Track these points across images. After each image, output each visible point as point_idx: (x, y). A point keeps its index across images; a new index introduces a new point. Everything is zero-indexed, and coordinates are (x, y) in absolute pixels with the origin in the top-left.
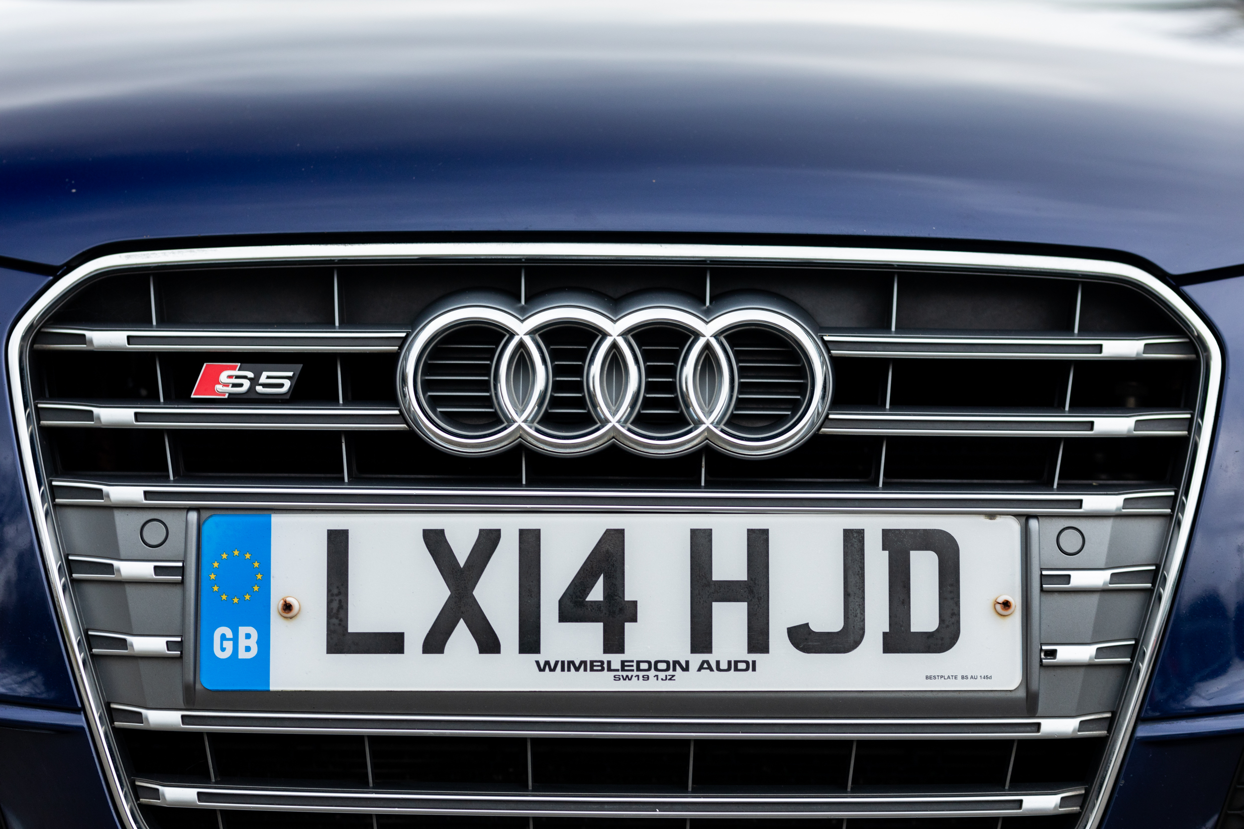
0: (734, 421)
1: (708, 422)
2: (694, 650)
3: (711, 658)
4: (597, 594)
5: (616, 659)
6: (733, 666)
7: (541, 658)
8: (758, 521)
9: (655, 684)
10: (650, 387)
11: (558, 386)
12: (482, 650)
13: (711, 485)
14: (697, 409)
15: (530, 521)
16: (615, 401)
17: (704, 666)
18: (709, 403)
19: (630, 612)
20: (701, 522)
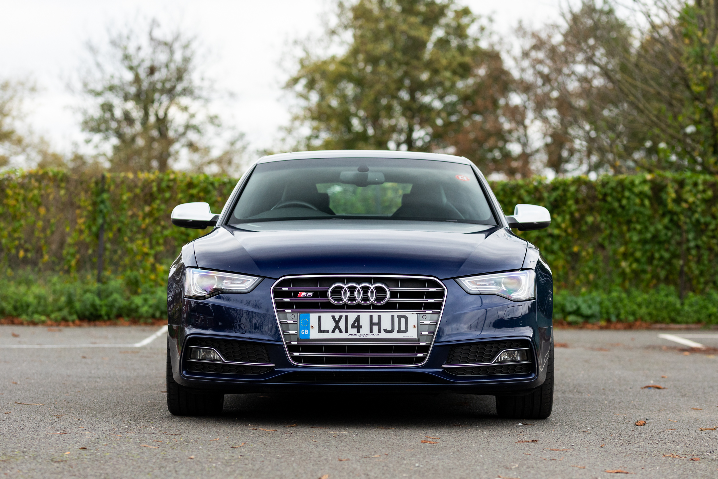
0: (376, 300)
1: (372, 300)
2: (370, 332)
3: (373, 333)
4: (356, 324)
5: (359, 334)
6: (376, 335)
7: (348, 334)
8: (379, 314)
9: (365, 337)
10: (364, 295)
11: (351, 295)
12: (340, 332)
13: (373, 309)
14: (371, 299)
15: (347, 314)
16: (359, 297)
17: (372, 335)
18: (372, 298)
19: (361, 327)
20: (371, 314)
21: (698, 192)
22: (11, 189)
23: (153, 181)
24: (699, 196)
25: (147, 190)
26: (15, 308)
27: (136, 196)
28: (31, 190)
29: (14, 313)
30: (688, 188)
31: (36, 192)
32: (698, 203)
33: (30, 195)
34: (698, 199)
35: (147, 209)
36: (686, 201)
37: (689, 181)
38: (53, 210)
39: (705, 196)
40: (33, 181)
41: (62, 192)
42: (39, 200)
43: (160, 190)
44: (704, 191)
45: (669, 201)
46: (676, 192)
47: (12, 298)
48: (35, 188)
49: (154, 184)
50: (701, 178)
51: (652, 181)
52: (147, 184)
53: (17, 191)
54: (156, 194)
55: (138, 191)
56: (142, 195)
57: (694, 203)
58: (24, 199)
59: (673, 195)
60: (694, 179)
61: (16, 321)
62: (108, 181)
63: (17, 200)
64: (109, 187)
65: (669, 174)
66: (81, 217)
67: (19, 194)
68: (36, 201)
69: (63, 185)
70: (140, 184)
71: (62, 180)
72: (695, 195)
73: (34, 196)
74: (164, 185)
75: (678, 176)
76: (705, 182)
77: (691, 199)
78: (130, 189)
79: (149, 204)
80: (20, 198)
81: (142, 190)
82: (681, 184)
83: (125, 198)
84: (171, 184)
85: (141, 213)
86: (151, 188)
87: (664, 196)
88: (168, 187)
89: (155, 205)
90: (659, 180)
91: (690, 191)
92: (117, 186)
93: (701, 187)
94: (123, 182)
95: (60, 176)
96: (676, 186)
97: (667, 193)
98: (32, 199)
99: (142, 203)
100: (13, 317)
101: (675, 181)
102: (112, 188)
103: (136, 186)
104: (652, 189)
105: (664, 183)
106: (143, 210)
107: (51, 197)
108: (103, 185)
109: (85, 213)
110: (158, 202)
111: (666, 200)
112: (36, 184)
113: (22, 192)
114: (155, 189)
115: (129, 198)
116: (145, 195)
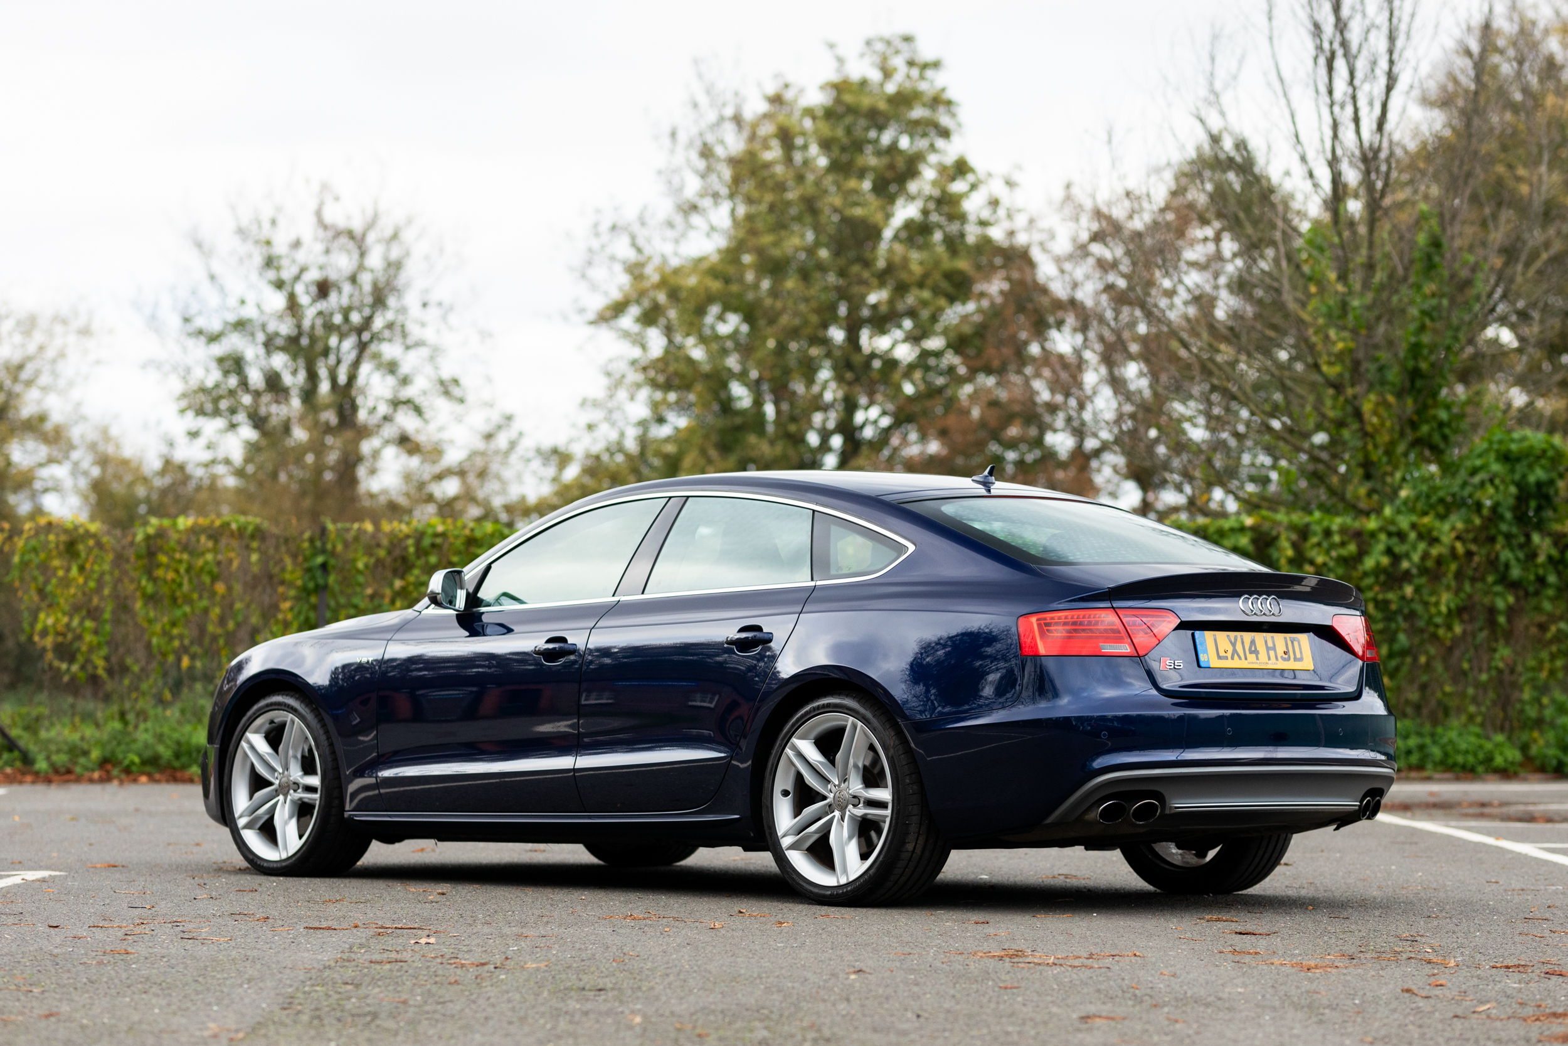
21: (1333, 546)
22: (166, 553)
23: (408, 537)
24: (1334, 554)
25: (397, 552)
26: (177, 755)
27: (379, 562)
28: (203, 554)
29: (177, 764)
30: (1314, 540)
31: (209, 557)
32: (1332, 564)
33: (200, 562)
34: (1331, 558)
35: (398, 584)
36: (1312, 562)
37: (1317, 528)
38: (238, 588)
39: (1344, 552)
40: (203, 539)
41: (254, 557)
42: (215, 570)
43: (421, 552)
44: (1343, 544)
45: (1283, 562)
46: (1295, 546)
47: (170, 738)
48: (209, 551)
49: (410, 542)
50: (1336, 523)
51: (1253, 529)
52: (396, 542)
53: (178, 556)
54: (412, 558)
55: (382, 553)
56: (389, 560)
57: (1325, 564)
58: (188, 570)
59: (1290, 553)
60: (1326, 523)
61: (179, 775)
62: (332, 536)
63: (177, 571)
64: (334, 547)
65: (1281, 516)
66: (285, 599)
67: (180, 561)
68: (210, 573)
69: (255, 544)
70: (385, 542)
71: (253, 537)
72: (1327, 552)
73: (207, 563)
74: (426, 542)
75: (1297, 518)
76: (1343, 531)
77: (1320, 559)
78: (369, 551)
79: (402, 577)
80: (182, 570)
81: (389, 553)
82: (1304, 533)
83: (360, 565)
84: (439, 541)
85: (388, 592)
86: (406, 548)
87: (1275, 554)
88: (433, 545)
89: (411, 579)
90: (1266, 526)
91: (1319, 545)
92: (346, 545)
93: (1337, 539)
94: (356, 539)
95: (250, 528)
96: (1294, 537)
97: (1279, 549)
98: (202, 569)
99: (389, 574)
100: (175, 769)
101: (1292, 527)
102: (340, 548)
103: (378, 545)
104: (1254, 541)
105: (1274, 533)
106: (391, 585)
107: (235, 564)
108: (324, 544)
109: (292, 593)
110: (416, 572)
111: (1278, 560)
112: (210, 544)
113: (185, 556)
114: (412, 550)
115: (366, 566)
116: (395, 560)
